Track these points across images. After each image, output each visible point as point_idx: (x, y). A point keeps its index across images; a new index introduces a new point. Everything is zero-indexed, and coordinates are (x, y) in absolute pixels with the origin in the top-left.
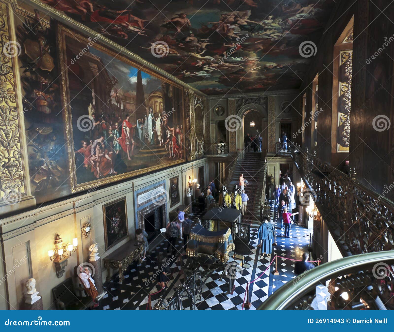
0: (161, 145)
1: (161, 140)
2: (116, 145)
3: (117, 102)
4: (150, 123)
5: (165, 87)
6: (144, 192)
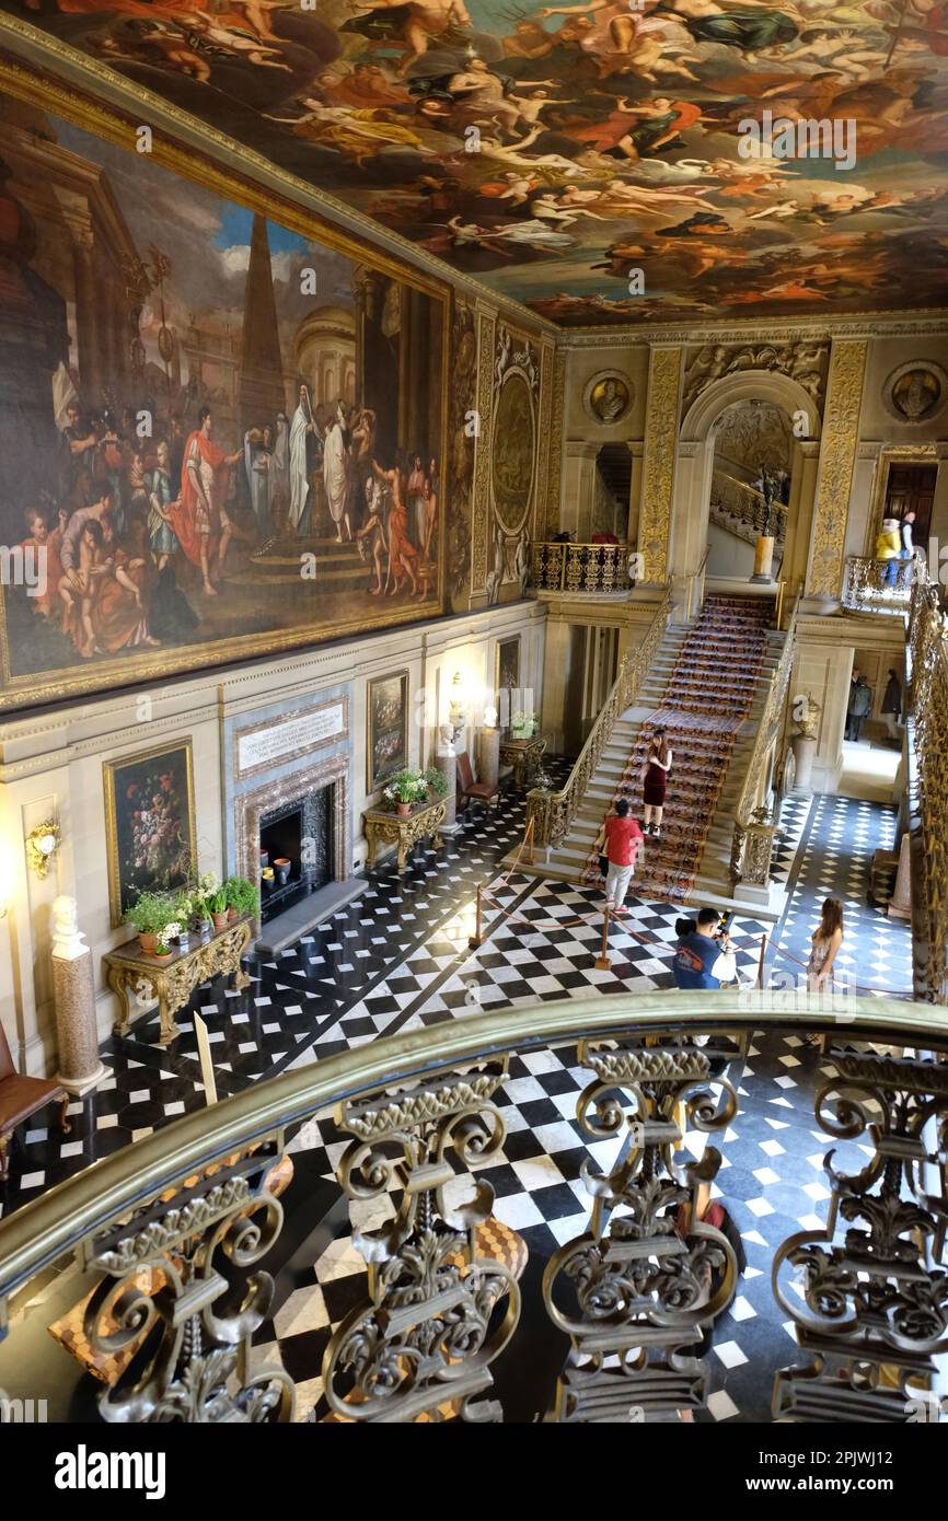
0: (339, 540)
1: (342, 521)
2: (160, 531)
3: (166, 357)
4: (299, 446)
5: (368, 289)
6: (265, 725)
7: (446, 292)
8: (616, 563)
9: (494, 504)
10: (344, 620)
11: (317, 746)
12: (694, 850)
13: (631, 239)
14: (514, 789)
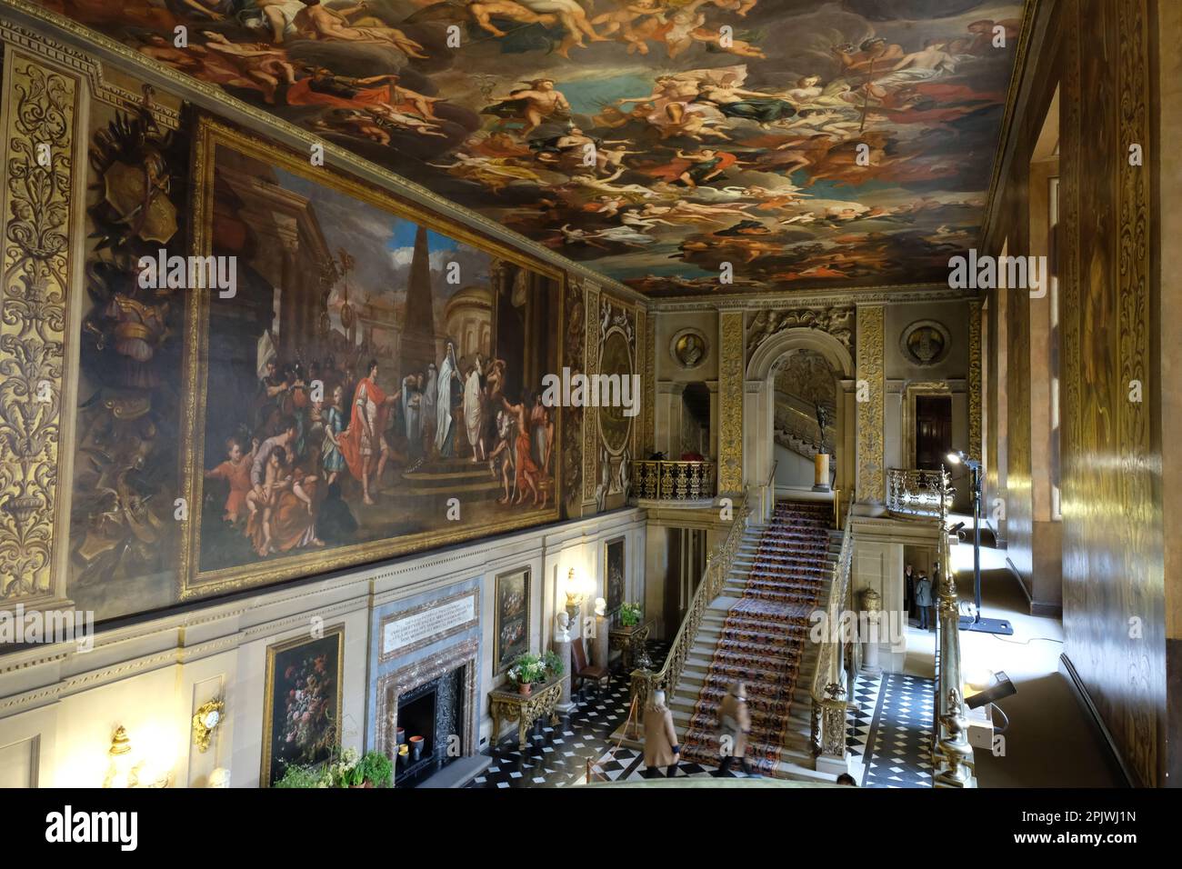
0: (474, 460)
1: (478, 445)
2: (331, 455)
3: (346, 325)
4: (445, 388)
5: (502, 274)
6: (407, 613)
7: (561, 274)
8: (701, 476)
9: (600, 430)
10: (477, 524)
11: (452, 632)
12: (779, 725)
13: (696, 238)
14: (620, 671)
